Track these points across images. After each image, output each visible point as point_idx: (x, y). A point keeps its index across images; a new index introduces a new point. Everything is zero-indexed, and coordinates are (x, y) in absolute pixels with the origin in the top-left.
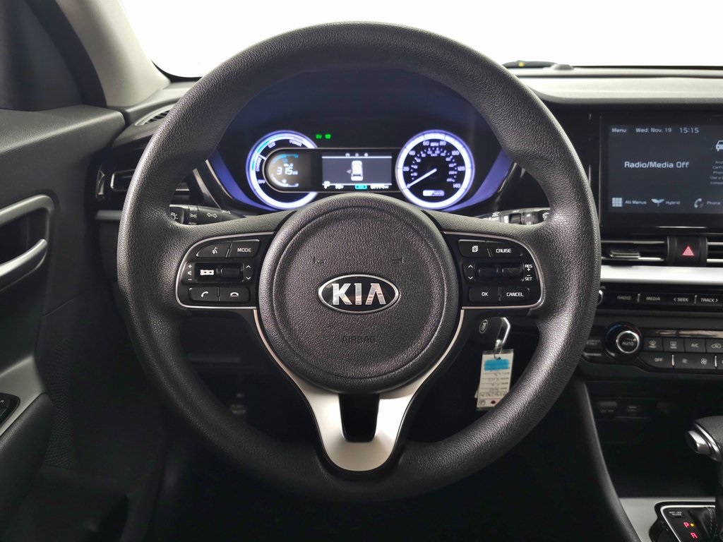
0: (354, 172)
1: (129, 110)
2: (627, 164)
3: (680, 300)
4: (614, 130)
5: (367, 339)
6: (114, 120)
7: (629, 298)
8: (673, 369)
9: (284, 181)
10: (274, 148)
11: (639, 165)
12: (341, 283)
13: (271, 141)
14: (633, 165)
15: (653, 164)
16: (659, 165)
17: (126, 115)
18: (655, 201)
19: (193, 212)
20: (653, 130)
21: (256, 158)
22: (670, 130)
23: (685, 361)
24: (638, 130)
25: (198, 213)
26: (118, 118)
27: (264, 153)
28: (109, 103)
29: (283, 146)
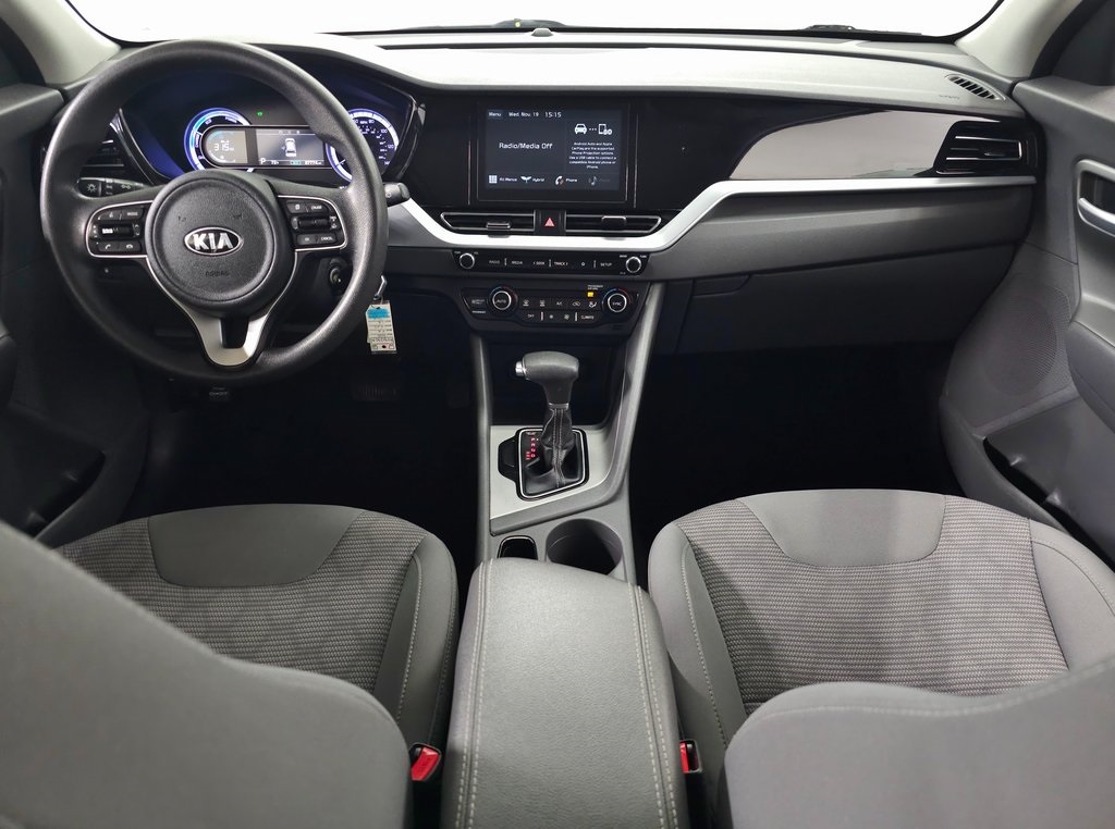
0: (288, 149)
1: (67, 88)
2: (501, 145)
3: (538, 263)
4: (491, 114)
5: (222, 273)
6: (51, 98)
7: (498, 262)
8: (542, 324)
9: (222, 157)
10: (210, 125)
11: (511, 146)
12: (199, 234)
13: (208, 117)
14: (506, 146)
15: (523, 146)
16: (528, 147)
17: (64, 93)
18: (524, 178)
19: (109, 184)
20: (523, 114)
21: (195, 135)
22: (537, 114)
23: (551, 317)
24: (511, 114)
25: (113, 184)
26: (56, 97)
27: (201, 130)
28: (47, 80)
29: (220, 123)
